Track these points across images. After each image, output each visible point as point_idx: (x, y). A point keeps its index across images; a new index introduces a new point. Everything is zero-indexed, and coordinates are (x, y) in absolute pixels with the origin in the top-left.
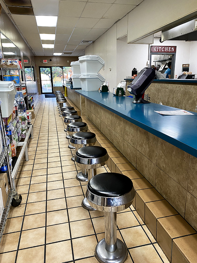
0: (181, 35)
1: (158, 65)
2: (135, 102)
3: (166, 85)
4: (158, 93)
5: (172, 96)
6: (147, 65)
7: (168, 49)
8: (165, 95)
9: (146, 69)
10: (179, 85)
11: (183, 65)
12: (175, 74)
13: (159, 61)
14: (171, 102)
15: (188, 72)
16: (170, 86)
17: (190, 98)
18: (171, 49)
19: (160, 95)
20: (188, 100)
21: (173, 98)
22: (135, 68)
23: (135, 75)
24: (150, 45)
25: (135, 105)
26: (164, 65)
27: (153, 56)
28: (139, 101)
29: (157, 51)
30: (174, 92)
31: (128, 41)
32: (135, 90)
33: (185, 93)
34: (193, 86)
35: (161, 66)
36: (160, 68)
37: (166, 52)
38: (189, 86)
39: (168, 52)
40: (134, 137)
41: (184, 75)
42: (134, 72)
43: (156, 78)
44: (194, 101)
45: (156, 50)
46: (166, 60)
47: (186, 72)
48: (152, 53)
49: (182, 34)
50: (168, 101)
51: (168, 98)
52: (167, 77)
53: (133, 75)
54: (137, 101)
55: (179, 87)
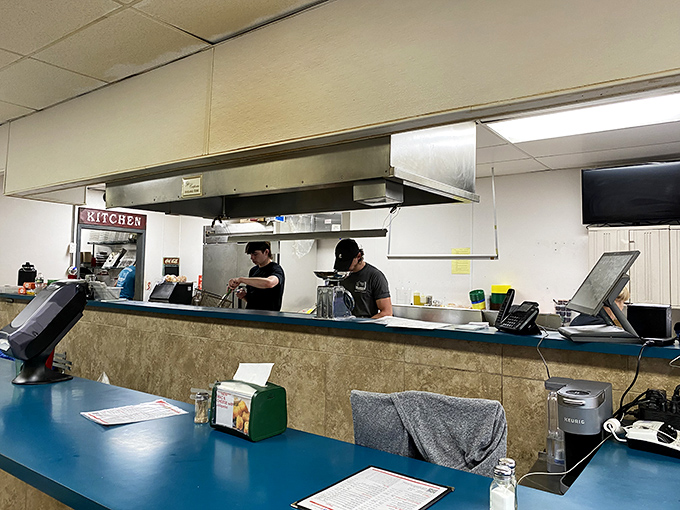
0: (153, 202)
1: (101, 253)
2: (21, 381)
3: (121, 317)
4: (99, 337)
5: (136, 347)
6: (67, 255)
7: (126, 219)
8: (118, 345)
9: (57, 287)
10: (155, 319)
11: (165, 259)
12: (146, 280)
13: (104, 244)
14: (135, 362)
15: (177, 275)
16: (131, 321)
17: (181, 352)
18: (133, 220)
19: (105, 343)
20: (178, 358)
21: (140, 352)
22: (28, 264)
23: (27, 285)
24: (77, 207)
25: (22, 390)
26: (118, 255)
27: (86, 234)
28: (34, 378)
29: (98, 220)
30: (142, 336)
31: (8, 192)
32: (21, 346)
33: (170, 340)
34: (187, 323)
35: (111, 256)
36: (107, 260)
37: (121, 226)
38: (176, 321)
39: (126, 226)
40: (14, 498)
41: (167, 283)
42: (27, 275)
43: (92, 298)
44: (190, 359)
45: (93, 220)
46: (122, 243)
47: (173, 276)
48: (81, 223)
49: (156, 201)
50: (128, 360)
51: (128, 352)
52: (123, 294)
53: (20, 283)
54: (27, 375)
55: (154, 323)
